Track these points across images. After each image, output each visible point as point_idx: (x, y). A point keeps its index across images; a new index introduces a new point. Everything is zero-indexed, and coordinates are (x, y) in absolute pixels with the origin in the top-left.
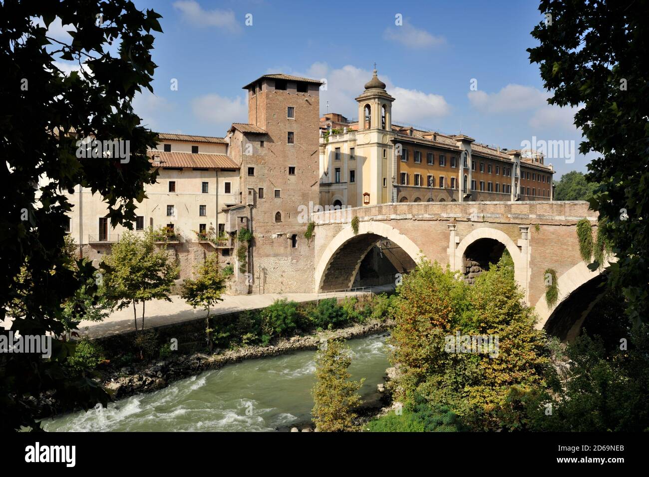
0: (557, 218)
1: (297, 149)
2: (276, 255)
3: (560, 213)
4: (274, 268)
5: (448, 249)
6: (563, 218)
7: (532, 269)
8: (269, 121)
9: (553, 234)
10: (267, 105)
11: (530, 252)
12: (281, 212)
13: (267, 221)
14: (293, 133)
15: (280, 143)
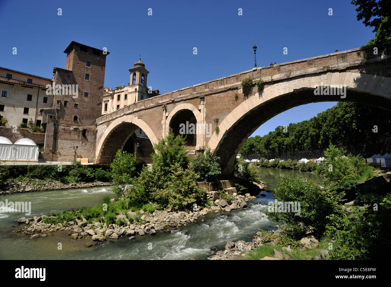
0: (220, 87)
1: (90, 83)
2: (71, 140)
3: (221, 84)
4: (70, 147)
5: (162, 121)
6: (223, 87)
7: (206, 121)
8: (75, 66)
9: (218, 98)
10: (74, 57)
11: (205, 111)
12: (77, 116)
13: (68, 120)
14: (89, 75)
15: (80, 79)
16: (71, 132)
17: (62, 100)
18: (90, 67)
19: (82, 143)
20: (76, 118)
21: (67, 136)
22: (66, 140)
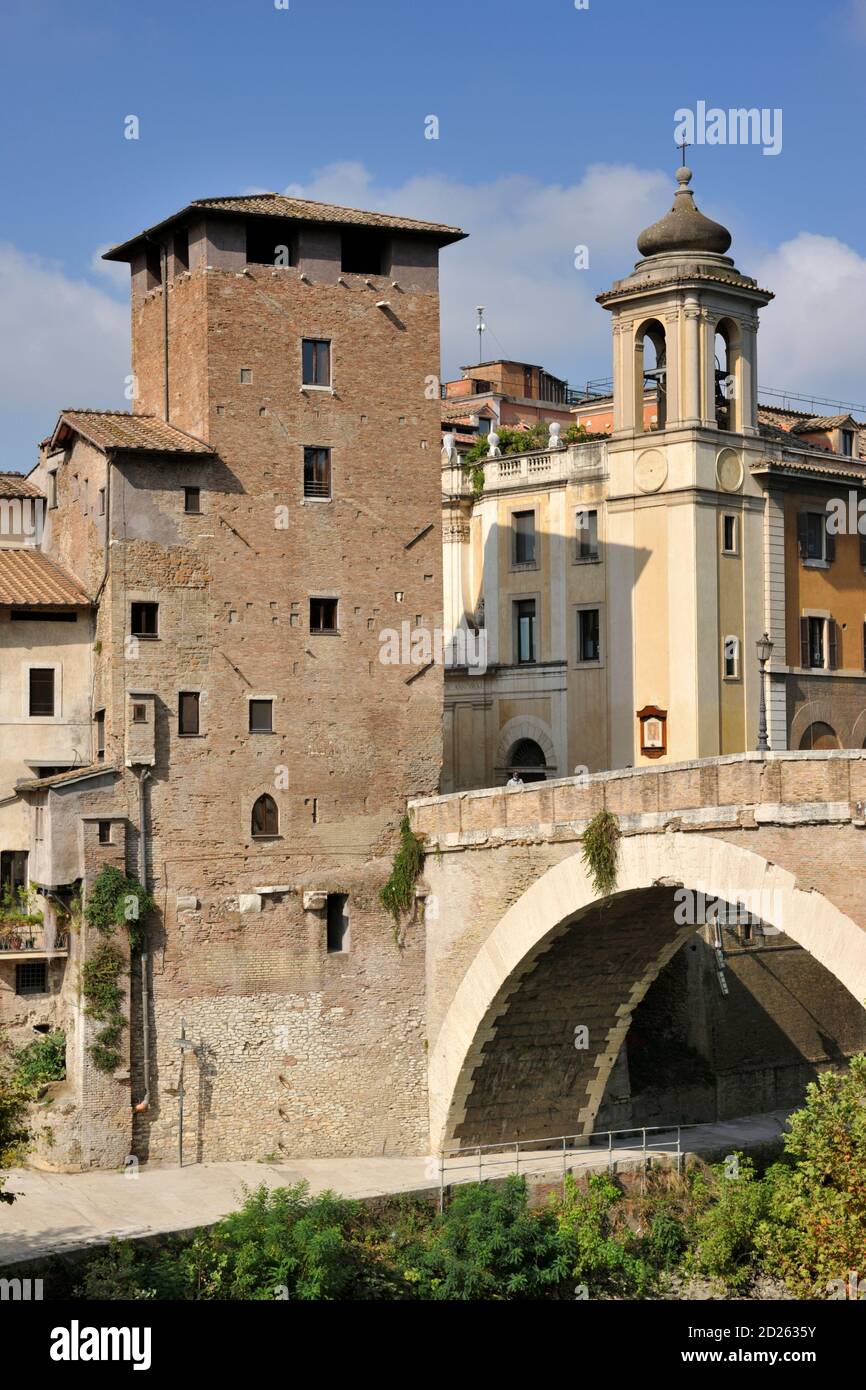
1: (345, 519)
4: (246, 1046)
8: (223, 402)
10: (210, 329)
12: (276, 796)
13: (214, 836)
14: (326, 451)
15: (272, 496)
16: (240, 929)
17: (163, 685)
18: (329, 389)
19: (327, 1006)
20: (264, 818)
21: (218, 961)
22: (218, 990)
